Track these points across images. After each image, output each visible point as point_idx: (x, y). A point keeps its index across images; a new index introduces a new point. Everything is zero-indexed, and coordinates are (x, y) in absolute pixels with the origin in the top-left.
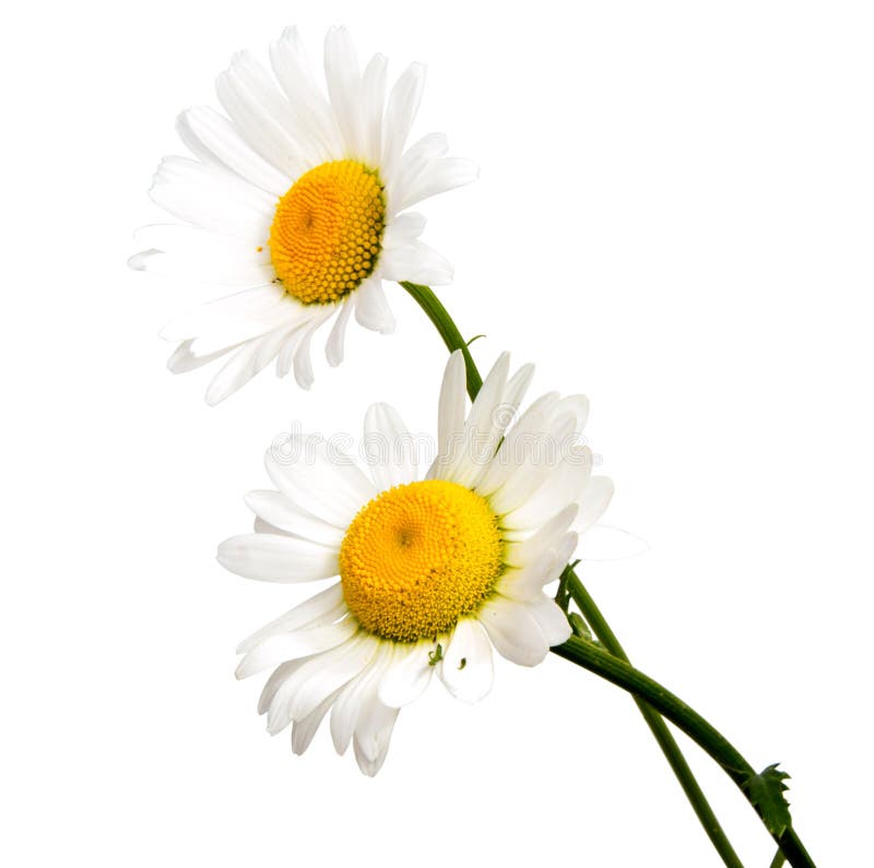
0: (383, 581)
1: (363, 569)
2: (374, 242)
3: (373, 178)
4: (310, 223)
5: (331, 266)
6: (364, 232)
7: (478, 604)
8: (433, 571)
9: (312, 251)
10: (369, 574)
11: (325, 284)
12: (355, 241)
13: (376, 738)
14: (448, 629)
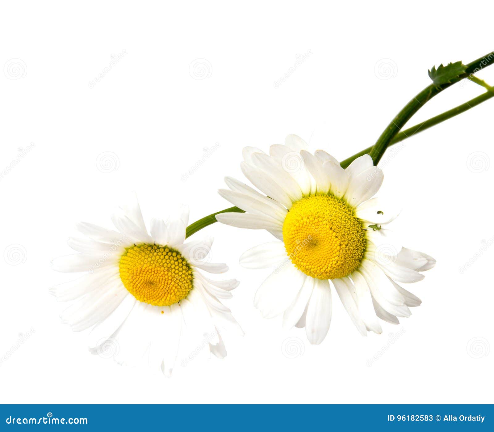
0: (335, 255)
1: (328, 266)
2: (163, 250)
3: (129, 251)
4: (152, 283)
5: (174, 272)
6: (158, 255)
7: (348, 207)
8: (331, 229)
9: (166, 282)
10: (331, 263)
11: (183, 276)
12: (162, 259)
13: (416, 259)
14: (360, 223)
